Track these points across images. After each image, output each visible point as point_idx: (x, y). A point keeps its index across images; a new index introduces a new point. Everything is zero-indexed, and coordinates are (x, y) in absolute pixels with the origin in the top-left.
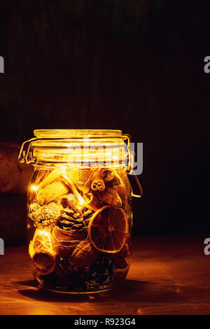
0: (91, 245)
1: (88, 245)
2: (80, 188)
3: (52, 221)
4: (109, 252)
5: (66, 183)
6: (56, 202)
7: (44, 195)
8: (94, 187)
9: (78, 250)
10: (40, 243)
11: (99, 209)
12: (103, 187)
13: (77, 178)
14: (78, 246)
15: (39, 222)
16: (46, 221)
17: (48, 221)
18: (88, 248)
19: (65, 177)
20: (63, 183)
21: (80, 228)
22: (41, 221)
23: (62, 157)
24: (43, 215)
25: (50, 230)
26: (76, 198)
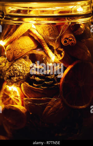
0: (62, 101)
1: (60, 102)
2: (51, 44)
3: (21, 78)
4: (81, 107)
5: (36, 38)
6: (25, 58)
7: (12, 51)
8: (65, 42)
9: (50, 108)
10: (8, 97)
11: (70, 64)
12: (74, 41)
13: (47, 32)
14: (50, 103)
15: (8, 78)
16: (15, 78)
17: (18, 78)
18: (60, 105)
19: (35, 32)
20: (32, 38)
21: (52, 85)
22: (10, 77)
23: (30, 11)
24: (12, 72)
25: (19, 86)
26: (47, 55)
